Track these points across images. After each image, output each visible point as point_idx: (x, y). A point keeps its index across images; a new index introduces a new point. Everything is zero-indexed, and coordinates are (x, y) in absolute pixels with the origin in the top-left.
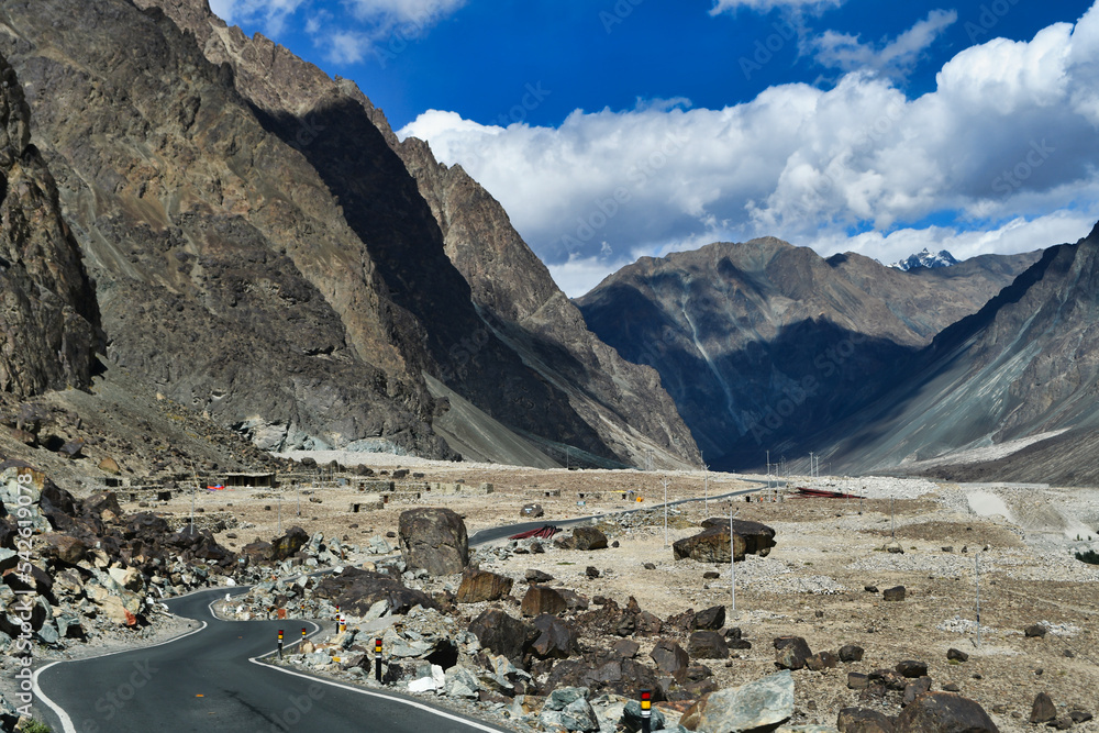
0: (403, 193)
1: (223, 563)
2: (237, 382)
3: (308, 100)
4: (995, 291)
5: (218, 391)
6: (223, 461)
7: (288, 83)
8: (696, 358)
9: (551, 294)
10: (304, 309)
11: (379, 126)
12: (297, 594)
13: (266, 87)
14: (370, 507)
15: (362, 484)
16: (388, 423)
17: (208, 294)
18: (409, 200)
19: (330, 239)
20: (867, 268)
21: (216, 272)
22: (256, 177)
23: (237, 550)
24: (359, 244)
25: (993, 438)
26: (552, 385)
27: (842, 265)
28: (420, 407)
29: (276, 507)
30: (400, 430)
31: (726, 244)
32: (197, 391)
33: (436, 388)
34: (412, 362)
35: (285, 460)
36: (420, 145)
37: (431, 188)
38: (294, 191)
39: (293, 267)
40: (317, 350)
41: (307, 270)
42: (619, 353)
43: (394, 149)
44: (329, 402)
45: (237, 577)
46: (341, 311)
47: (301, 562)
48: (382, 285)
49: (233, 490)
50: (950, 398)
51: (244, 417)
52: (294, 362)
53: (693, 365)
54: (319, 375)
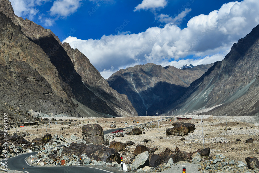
0: (64, 55)
1: (27, 145)
2: (26, 102)
3: (39, 34)
4: (203, 73)
5: (21, 104)
6: (24, 119)
7: (34, 30)
8: (135, 92)
9: (101, 78)
10: (41, 83)
11: (57, 40)
12: (55, 154)
13: (29, 31)
14: (66, 128)
15: (62, 123)
16: (64, 110)
17: (17, 81)
18: (65, 57)
19: (47, 66)
20: (173, 69)
21: (19, 75)
22: (28, 52)
23: (31, 141)
24: (54, 67)
25: (205, 107)
26: (102, 100)
27: (168, 69)
28: (72, 106)
29: (40, 130)
30: (68, 111)
31: (140, 65)
32: (16, 104)
33: (75, 102)
34: (68, 95)
35: (40, 119)
36: (67, 44)
37: (70, 54)
38: (37, 55)
39: (38, 73)
40: (45, 93)
41: (42, 74)
42: (117, 92)
43: (61, 45)
44: (49, 105)
45: (32, 149)
46: (51, 83)
47: (52, 144)
48: (60, 77)
49: (27, 127)
50: (195, 98)
51: (28, 110)
52: (40, 96)
53: (134, 94)
54: (46, 99)
